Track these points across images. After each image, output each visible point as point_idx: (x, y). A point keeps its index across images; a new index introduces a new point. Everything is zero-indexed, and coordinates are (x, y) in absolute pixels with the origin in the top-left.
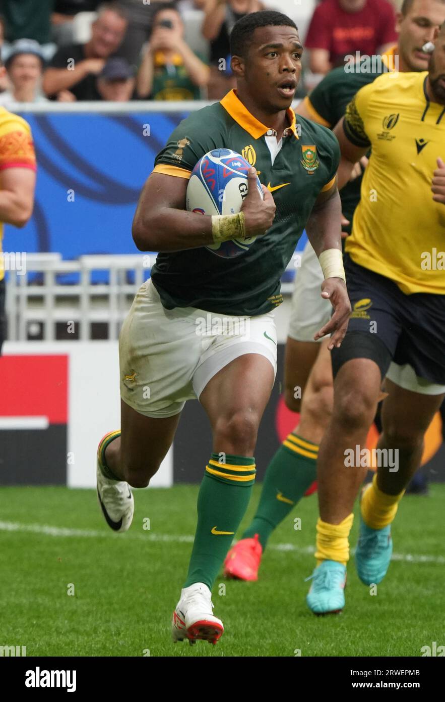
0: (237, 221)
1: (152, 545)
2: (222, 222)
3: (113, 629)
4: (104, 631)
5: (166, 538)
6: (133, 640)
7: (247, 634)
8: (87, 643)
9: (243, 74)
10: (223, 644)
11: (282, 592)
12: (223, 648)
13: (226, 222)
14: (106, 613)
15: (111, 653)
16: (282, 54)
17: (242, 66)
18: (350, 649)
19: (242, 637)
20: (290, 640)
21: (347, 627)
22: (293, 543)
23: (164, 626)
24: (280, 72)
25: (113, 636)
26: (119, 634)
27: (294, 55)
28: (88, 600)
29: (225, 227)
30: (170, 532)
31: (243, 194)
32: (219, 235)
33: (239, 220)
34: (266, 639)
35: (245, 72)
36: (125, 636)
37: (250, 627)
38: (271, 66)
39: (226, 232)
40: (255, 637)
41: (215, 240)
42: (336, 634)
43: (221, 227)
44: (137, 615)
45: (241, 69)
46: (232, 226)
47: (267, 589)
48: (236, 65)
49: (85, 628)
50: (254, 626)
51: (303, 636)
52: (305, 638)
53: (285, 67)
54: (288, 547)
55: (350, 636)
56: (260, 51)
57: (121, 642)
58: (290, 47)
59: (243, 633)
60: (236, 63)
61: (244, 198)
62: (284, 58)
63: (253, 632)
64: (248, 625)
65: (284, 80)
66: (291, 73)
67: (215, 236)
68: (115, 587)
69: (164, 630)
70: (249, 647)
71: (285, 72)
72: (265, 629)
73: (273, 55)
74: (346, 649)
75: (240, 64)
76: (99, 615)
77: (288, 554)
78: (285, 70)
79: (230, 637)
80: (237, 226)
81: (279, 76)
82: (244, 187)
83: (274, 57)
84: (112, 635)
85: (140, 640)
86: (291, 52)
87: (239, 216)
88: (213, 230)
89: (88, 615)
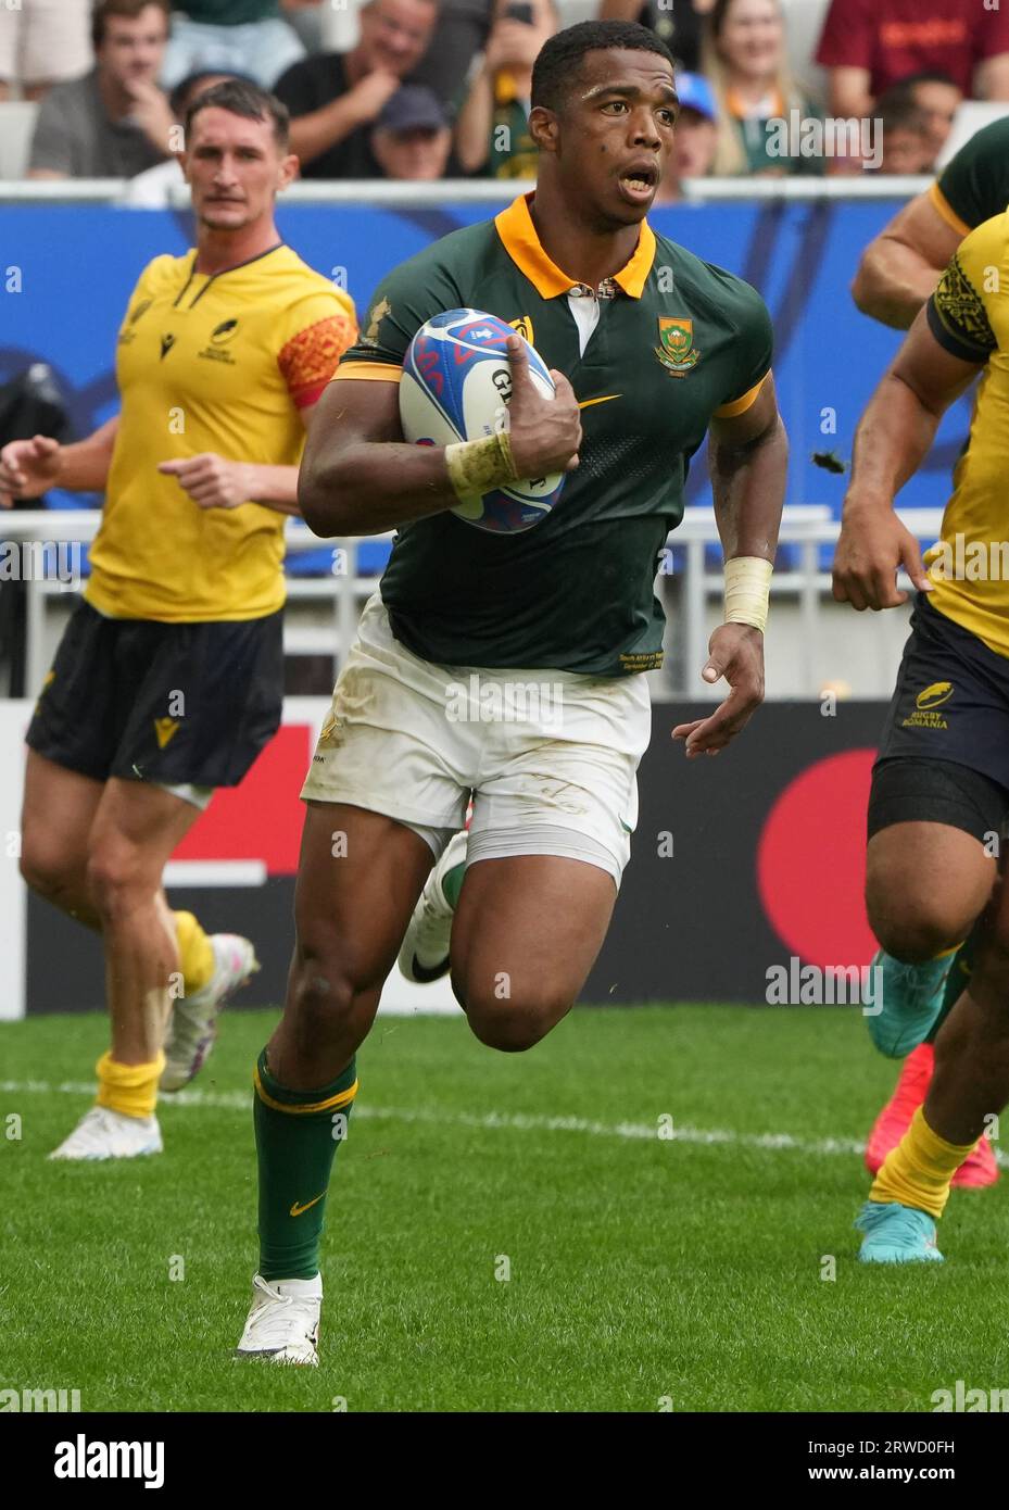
0: (494, 450)
1: (490, 1136)
2: (466, 455)
3: (404, 1317)
4: (385, 1322)
5: (519, 1121)
6: (447, 1342)
7: (693, 1329)
8: (347, 1348)
9: (552, 146)
10: (641, 1349)
11: (769, 1237)
12: (641, 1359)
13: (474, 454)
14: (389, 1283)
15: (400, 1370)
16: (637, 109)
17: (553, 128)
18: (914, 1360)
19: (681, 1334)
20: (785, 1340)
21: (908, 1312)
22: (792, 1133)
23: (515, 1311)
24: (628, 145)
25: (406, 1332)
26: (419, 1329)
27: (660, 114)
28: (352, 1255)
29: (473, 465)
30: (528, 1109)
31: (504, 391)
32: (464, 481)
33: (499, 447)
34: (735, 1338)
35: (558, 140)
36: (430, 1333)
37: (699, 1313)
38: (612, 131)
39: (476, 475)
40: (709, 1335)
41: (460, 495)
42: (886, 1328)
43: (467, 466)
44: (456, 1287)
45: (551, 135)
46: (487, 460)
47: (737, 1230)
48: (540, 126)
49: (345, 1316)
50: (708, 1310)
51: (813, 1331)
52: (817, 1337)
53: (639, 134)
54: (783, 1140)
55: (914, 1331)
56: (592, 99)
57: (422, 1346)
58: (656, 95)
59: (684, 1325)
60: (543, 122)
61: (507, 400)
62: (639, 116)
63: (706, 1322)
64: (694, 1308)
65: (636, 162)
66: (650, 151)
67: (458, 486)
68: (408, 1227)
69: (516, 1319)
70: (698, 1357)
71: (639, 147)
72: (731, 1318)
73: (618, 109)
74: (905, 1359)
75: (547, 124)
76: (374, 1288)
77: (782, 1155)
78: (639, 141)
79: (657, 1335)
80: (497, 459)
81: (627, 153)
82: (503, 378)
83: (619, 113)
84: (401, 1331)
85: (462, 1342)
86: (656, 106)
87: (497, 439)
88: (451, 474)
89: (351, 1289)
